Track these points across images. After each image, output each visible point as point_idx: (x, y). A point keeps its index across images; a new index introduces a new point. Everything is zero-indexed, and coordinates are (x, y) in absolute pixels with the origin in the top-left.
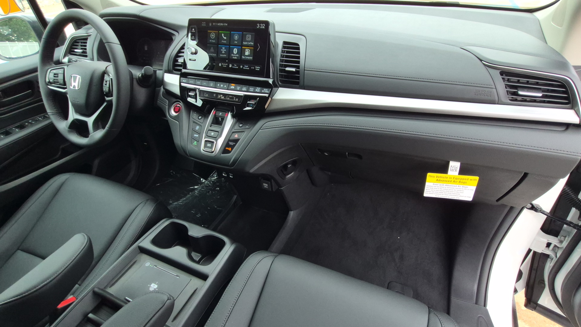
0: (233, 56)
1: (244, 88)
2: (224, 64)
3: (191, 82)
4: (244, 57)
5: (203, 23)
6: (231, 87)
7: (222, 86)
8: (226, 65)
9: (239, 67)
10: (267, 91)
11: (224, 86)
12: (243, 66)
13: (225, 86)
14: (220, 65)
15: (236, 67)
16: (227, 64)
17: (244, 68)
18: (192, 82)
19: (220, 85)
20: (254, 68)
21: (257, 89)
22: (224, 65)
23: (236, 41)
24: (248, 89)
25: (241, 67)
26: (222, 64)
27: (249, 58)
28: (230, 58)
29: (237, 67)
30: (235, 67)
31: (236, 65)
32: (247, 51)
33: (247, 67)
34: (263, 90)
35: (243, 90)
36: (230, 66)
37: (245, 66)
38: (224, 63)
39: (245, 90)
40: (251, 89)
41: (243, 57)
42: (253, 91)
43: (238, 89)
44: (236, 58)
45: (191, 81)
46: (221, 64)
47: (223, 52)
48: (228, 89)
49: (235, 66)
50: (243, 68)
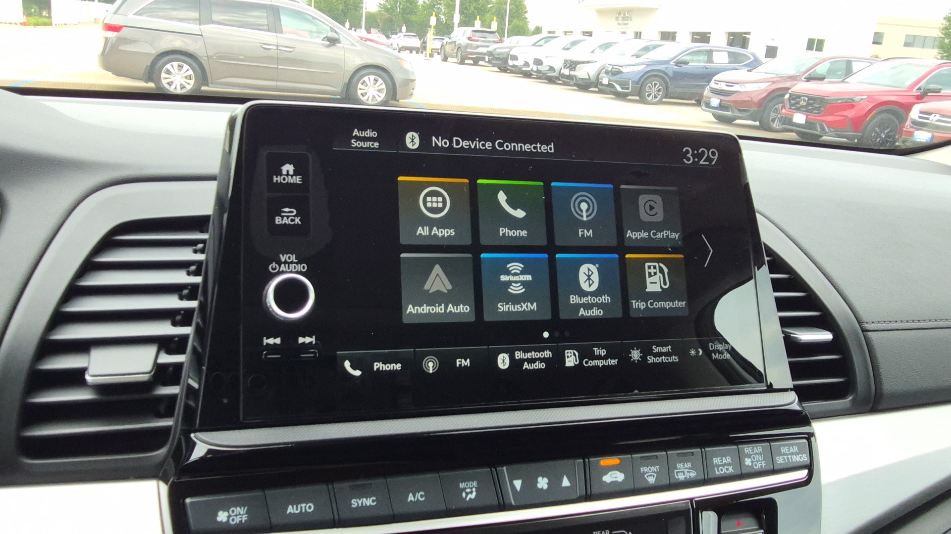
0: (578, 306)
1: (679, 465)
2: (528, 355)
3: (291, 510)
4: (642, 305)
5: (356, 132)
6: (608, 478)
7: (543, 483)
8: (542, 360)
9: (624, 359)
10: (796, 454)
11: (554, 482)
12: (646, 351)
13: (566, 483)
14: (503, 361)
15: (605, 358)
16: (547, 354)
17: (651, 360)
18: (308, 507)
19: (530, 484)
20: (701, 353)
21: (749, 456)
22: (531, 361)
23: (586, 225)
24: (706, 464)
25: (636, 355)
26: (519, 355)
27: (668, 305)
28: (563, 315)
29: (613, 362)
30: (600, 363)
31: (603, 352)
32: (652, 271)
33: (667, 354)
34: (780, 454)
35: (681, 477)
36: (571, 359)
37: (656, 349)
38: (526, 351)
39: (693, 475)
40: (716, 461)
41: (637, 305)
42: (731, 469)
43: (651, 480)
44: (596, 312)
45: (296, 502)
46: (512, 358)
47: (516, 290)
48: (588, 497)
49: (599, 357)
50: (644, 358)
